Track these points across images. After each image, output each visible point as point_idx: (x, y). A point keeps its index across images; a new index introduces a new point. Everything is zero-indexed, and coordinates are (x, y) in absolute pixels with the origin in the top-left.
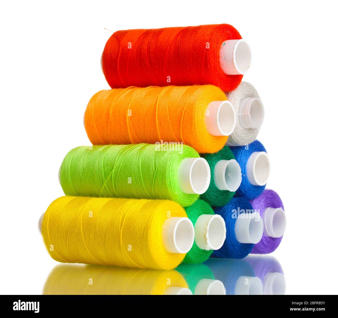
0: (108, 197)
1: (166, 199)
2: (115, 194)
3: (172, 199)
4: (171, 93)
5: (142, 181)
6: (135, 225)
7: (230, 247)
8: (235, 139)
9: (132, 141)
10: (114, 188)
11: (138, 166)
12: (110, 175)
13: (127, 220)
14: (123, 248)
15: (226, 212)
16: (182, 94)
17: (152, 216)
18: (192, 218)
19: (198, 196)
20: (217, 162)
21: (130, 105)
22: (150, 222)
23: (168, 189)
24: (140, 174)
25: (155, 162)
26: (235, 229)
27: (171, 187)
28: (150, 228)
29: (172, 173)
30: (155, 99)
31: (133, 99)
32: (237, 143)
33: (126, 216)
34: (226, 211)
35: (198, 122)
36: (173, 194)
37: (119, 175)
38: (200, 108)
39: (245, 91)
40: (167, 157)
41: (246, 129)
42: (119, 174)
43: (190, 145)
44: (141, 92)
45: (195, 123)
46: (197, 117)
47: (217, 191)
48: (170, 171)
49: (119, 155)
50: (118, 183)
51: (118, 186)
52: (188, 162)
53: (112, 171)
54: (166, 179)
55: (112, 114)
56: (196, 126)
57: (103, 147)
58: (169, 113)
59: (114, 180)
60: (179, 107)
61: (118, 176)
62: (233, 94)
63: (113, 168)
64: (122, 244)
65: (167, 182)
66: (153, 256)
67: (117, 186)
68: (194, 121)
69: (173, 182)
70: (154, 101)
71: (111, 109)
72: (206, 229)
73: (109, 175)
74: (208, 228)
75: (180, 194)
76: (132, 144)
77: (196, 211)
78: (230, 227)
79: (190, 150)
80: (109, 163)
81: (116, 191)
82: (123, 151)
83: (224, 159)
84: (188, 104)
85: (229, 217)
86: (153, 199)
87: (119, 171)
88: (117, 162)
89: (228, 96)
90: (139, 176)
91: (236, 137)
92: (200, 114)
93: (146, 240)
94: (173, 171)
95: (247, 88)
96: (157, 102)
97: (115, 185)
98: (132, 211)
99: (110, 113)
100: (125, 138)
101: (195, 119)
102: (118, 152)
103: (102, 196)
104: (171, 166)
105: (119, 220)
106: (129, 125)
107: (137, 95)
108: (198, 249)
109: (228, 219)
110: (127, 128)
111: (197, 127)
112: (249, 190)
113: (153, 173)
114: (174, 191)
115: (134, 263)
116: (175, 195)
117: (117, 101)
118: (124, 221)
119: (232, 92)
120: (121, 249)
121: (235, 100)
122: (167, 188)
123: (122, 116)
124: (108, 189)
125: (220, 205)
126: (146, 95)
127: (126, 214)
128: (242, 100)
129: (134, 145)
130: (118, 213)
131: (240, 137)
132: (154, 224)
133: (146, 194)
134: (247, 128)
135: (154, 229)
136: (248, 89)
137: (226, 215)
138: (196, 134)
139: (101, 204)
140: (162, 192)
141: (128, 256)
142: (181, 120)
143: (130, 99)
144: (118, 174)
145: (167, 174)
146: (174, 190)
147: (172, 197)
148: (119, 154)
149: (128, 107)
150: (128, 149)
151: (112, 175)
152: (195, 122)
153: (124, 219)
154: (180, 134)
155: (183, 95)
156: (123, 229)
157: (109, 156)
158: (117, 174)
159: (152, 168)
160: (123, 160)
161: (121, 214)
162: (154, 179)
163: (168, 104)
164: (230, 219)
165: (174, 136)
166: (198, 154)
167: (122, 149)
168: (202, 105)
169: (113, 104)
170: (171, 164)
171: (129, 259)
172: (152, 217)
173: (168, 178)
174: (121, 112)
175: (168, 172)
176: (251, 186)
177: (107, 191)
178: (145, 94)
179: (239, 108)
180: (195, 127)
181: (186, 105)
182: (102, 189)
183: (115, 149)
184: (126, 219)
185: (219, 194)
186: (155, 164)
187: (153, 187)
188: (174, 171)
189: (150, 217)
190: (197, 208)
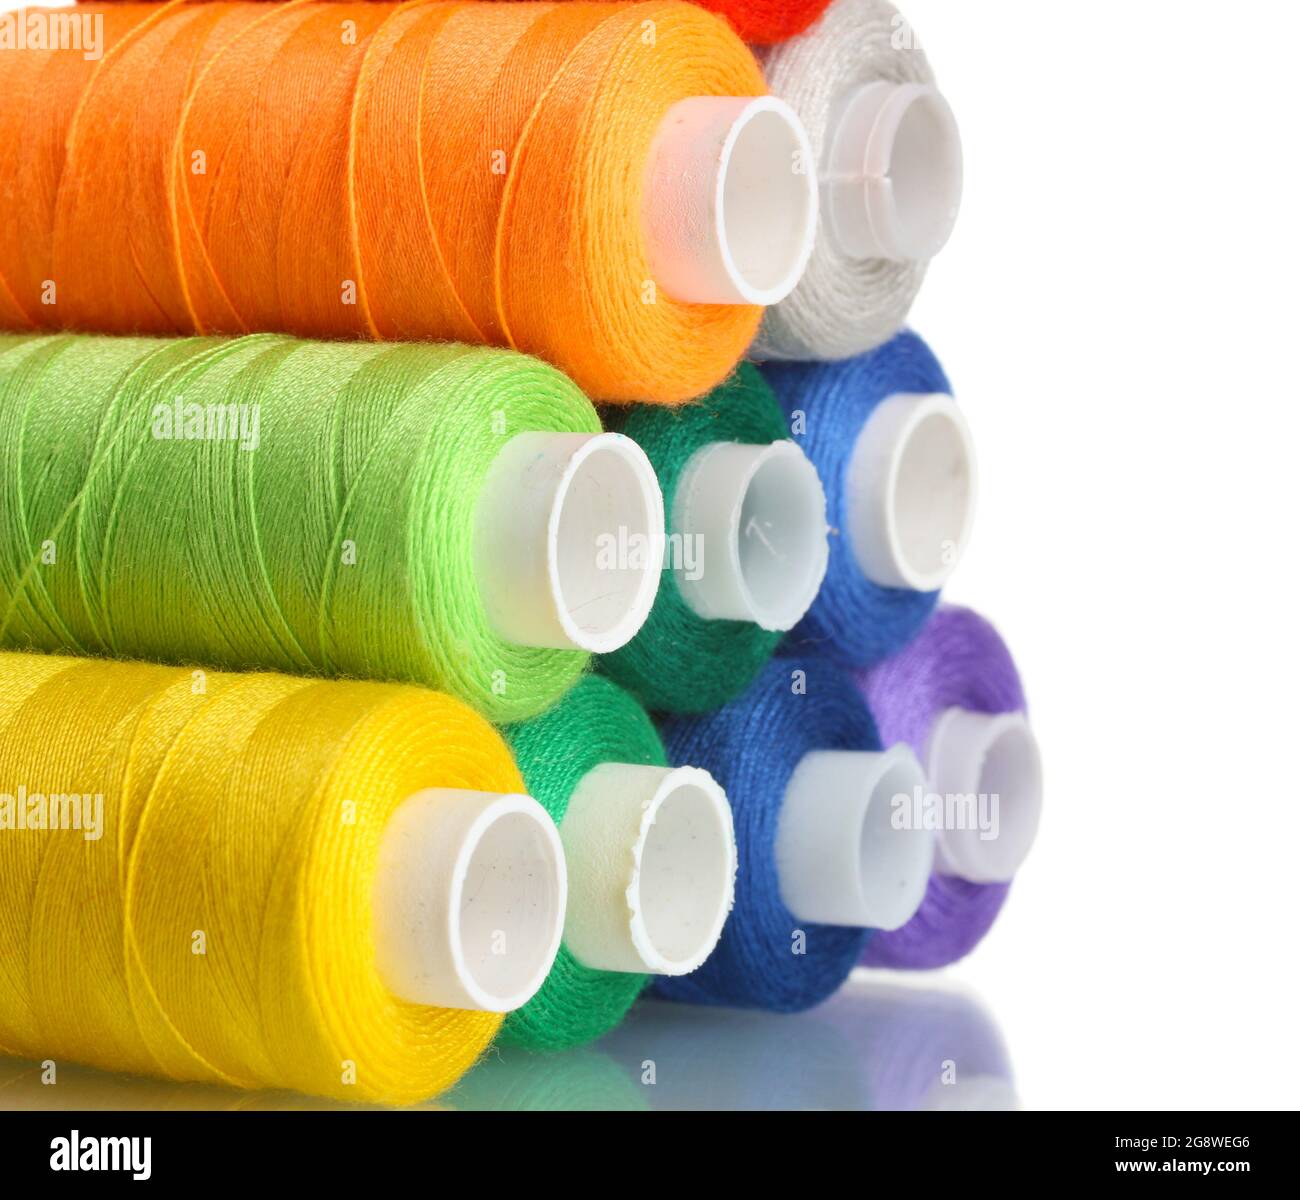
0: (47, 648)
1: (401, 678)
2: (92, 632)
3: (435, 676)
4: (439, 39)
5: (256, 564)
6: (215, 838)
7: (745, 948)
8: (796, 318)
9: (194, 316)
10: (84, 595)
11: (235, 471)
12: (62, 522)
13: (168, 802)
14: (136, 970)
15: (731, 746)
16: (509, 50)
17: (322, 787)
18: (544, 785)
19: (583, 661)
20: (692, 451)
21: (187, 106)
22: (312, 821)
23: (415, 621)
24: (248, 522)
25: (340, 452)
26: (777, 845)
27: (432, 606)
28: (309, 862)
29: (445, 523)
30: (341, 75)
31: (207, 69)
32: (806, 342)
33: (159, 778)
34: (733, 741)
35: (605, 220)
36: (446, 648)
37: (117, 524)
38: (616, 133)
39: (860, 40)
40: (412, 427)
41: (851, 262)
42: (117, 516)
43: (550, 357)
44: (256, 27)
45: (586, 226)
46: (596, 190)
47: (686, 626)
48: (433, 511)
49: (117, 399)
50: (109, 570)
51: (108, 589)
52: (540, 456)
53: (76, 494)
54: (404, 559)
55: (80, 153)
56: (589, 244)
57: (22, 346)
58: (425, 162)
59: (85, 548)
60: (488, 126)
61: (111, 525)
62: (793, 56)
63: (81, 480)
64: (131, 949)
65: (416, 579)
66: (323, 1030)
67: (103, 588)
68: (580, 211)
69: (447, 577)
70: (335, 82)
71: (75, 122)
72: (629, 854)
73: (55, 520)
74: (638, 851)
75: (482, 651)
76: (199, 335)
77: (566, 741)
78: (754, 831)
79: (550, 388)
80: (59, 448)
81: (98, 614)
82: (145, 380)
83: (731, 438)
84: (543, 108)
85: (746, 774)
86: (322, 674)
87: (119, 495)
88: (105, 444)
89: (769, 66)
90: (240, 536)
91: (801, 309)
92: (615, 175)
93: (284, 932)
94: (449, 512)
95: (871, 25)
96: (352, 90)
97: (94, 581)
98: (197, 749)
99: (71, 145)
100: (155, 300)
101: (588, 202)
102: (115, 380)
103: (14, 639)
104: (437, 481)
105: (119, 803)
106: (184, 219)
107: (232, 46)
108: (569, 965)
109: (744, 789)
110: (168, 240)
111: (597, 247)
112: (855, 617)
113: (327, 518)
114: (451, 634)
115: (203, 1060)
116: (453, 657)
117: (113, 75)
118: (147, 808)
119: (788, 47)
120: (128, 975)
121: (808, 95)
122: (410, 609)
123: (143, 168)
124: (46, 602)
125: (699, 704)
126: (285, 48)
127: (159, 766)
128: (841, 95)
129: (210, 341)
130: (112, 755)
131: (824, 313)
132: (332, 839)
133: (279, 642)
134: (860, 255)
135: (332, 869)
136: (874, 30)
137: (730, 762)
138: (589, 288)
139: (7, 698)
140: (379, 633)
141: (166, 1018)
142: (498, 206)
143: (191, 66)
144: (113, 513)
145: (415, 530)
146: (453, 628)
147: (437, 665)
148: (122, 398)
149: (179, 112)
150: (174, 370)
151: (74, 521)
152: (586, 221)
153: (145, 799)
154: (488, 286)
155: (513, 52)
156: (143, 856)
157: (60, 404)
158: (108, 515)
159: (318, 485)
160: (145, 433)
161: (130, 765)
162: (332, 553)
163: (420, 107)
164: (752, 787)
165: (450, 295)
166: (593, 411)
167: (137, 363)
168: (625, 120)
169: (86, 94)
170: (440, 467)
171: (174, 1036)
172: (318, 794)
173: (415, 557)
174: (134, 146)
175: (420, 515)
176: (866, 592)
177: (40, 613)
178: (278, 42)
179: (828, 140)
180: (583, 248)
181: (534, 115)
182: (12, 604)
183: (98, 360)
184: (161, 797)
185: (697, 644)
186: (340, 467)
187: (323, 603)
188: (454, 512)
189: (312, 793)
190: (574, 727)
